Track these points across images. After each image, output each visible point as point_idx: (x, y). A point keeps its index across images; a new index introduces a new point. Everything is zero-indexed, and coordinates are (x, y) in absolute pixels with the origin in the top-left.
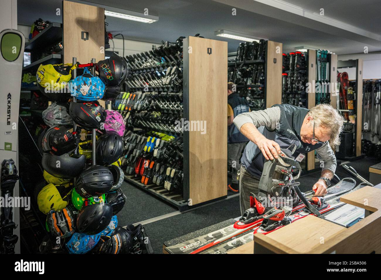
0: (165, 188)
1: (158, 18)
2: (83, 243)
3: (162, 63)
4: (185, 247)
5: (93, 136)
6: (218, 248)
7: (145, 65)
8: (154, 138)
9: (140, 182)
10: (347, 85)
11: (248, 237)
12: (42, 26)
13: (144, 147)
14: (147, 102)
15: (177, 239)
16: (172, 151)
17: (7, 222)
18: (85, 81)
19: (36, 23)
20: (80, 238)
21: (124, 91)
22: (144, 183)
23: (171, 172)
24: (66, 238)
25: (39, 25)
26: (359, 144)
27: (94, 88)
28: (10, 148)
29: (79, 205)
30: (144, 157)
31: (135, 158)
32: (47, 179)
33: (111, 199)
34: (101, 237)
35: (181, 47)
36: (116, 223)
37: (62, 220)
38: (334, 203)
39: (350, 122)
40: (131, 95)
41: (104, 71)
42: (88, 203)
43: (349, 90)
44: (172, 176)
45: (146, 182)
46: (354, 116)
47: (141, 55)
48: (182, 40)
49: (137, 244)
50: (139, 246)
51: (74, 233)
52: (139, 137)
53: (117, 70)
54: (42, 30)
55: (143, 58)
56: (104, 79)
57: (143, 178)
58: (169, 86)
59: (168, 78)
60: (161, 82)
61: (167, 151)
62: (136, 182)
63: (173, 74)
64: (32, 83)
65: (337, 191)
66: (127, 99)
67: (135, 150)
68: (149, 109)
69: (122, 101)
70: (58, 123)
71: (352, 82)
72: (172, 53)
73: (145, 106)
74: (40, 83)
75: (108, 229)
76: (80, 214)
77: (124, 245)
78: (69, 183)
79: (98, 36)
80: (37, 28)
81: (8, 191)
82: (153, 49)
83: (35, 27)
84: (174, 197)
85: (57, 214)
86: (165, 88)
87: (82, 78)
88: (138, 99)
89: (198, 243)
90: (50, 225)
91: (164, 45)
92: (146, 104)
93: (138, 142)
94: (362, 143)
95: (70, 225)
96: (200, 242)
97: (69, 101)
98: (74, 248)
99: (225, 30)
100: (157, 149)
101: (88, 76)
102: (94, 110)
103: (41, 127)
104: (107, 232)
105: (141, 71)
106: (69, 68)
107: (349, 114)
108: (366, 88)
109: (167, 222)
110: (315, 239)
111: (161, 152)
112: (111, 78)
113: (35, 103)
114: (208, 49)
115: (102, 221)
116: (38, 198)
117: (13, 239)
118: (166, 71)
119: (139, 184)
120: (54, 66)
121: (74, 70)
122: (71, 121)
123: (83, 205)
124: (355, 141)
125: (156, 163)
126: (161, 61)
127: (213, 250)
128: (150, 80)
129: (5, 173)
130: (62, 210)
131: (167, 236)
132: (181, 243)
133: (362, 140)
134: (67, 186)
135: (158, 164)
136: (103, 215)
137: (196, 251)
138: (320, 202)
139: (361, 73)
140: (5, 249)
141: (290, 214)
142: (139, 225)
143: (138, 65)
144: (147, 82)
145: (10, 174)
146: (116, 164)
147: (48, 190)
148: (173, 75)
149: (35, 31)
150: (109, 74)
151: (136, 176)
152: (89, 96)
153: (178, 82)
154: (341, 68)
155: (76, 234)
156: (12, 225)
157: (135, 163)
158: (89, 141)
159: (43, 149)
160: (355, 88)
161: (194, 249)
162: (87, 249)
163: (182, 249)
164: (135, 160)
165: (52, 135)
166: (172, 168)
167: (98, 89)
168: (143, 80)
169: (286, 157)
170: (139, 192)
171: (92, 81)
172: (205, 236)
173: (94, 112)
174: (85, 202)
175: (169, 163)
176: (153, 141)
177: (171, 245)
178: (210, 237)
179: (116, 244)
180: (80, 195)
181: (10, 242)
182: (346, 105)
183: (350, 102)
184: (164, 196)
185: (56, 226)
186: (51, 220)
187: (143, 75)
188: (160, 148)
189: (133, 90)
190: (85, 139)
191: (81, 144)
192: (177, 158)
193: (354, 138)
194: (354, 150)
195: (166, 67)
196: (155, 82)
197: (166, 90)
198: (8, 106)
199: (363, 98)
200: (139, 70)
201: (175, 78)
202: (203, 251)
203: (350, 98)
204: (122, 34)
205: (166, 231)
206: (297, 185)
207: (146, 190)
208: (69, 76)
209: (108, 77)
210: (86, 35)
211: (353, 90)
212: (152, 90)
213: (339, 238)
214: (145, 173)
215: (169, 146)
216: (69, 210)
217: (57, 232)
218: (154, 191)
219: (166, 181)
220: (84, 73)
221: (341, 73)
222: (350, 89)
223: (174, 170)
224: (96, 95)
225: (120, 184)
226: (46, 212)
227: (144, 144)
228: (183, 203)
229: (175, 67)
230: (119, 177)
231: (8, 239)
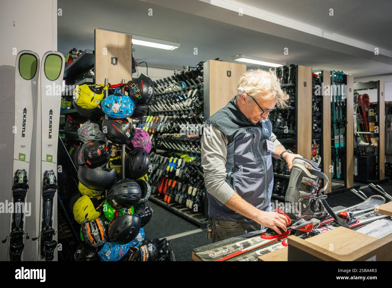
0: (187, 206)
1: (179, 44)
2: (114, 252)
3: (184, 87)
4: (214, 254)
5: (122, 151)
6: (247, 256)
7: (167, 90)
8: (176, 158)
9: (163, 201)
10: (368, 107)
11: (276, 247)
12: (76, 55)
13: (166, 167)
14: (169, 124)
15: (205, 247)
16: (193, 171)
17: (47, 229)
18: (116, 99)
19: (71, 52)
20: (111, 247)
21: (148, 115)
22: (166, 202)
23: (192, 191)
24: (99, 247)
25: (73, 54)
26: (382, 168)
27: (124, 106)
28: (51, 160)
29: (110, 216)
30: (167, 177)
31: (158, 178)
32: (81, 191)
33: (139, 212)
34: (130, 248)
35: (202, 71)
36: (143, 235)
37: (95, 229)
38: (363, 219)
39: (372, 145)
40: (154, 118)
41: (133, 90)
42: (119, 214)
43: (370, 112)
44: (194, 194)
45: (169, 200)
46: (377, 138)
47: (163, 81)
48: (203, 65)
49: (162, 257)
50: (164, 259)
51: (106, 242)
52: (162, 157)
53: (145, 89)
54: (75, 58)
55: (166, 83)
56: (133, 98)
57: (166, 196)
58: (190, 108)
59: (189, 101)
60: (182, 105)
61: (188, 170)
62: (159, 200)
63: (194, 96)
64: (66, 108)
65: (365, 208)
66: (150, 122)
67: (158, 170)
68: (171, 131)
69: (146, 124)
70: (92, 139)
71: (373, 104)
72: (194, 77)
73: (167, 128)
74: (77, 101)
75: (136, 241)
76: (111, 225)
77: (150, 256)
78: (101, 195)
79: (126, 61)
80: (72, 57)
81: (48, 200)
82: (175, 74)
83: (70, 56)
84: (196, 216)
85: (91, 223)
86: (185, 111)
87: (113, 97)
88: (161, 122)
89: (226, 250)
90: (84, 234)
91: (185, 70)
92: (168, 126)
93: (160, 163)
94: (385, 166)
95: (102, 234)
96: (229, 250)
97: (101, 119)
98: (105, 257)
99: (243, 55)
100: (179, 169)
101: (119, 95)
102: (124, 126)
103: (74, 147)
104: (135, 243)
105: (163, 96)
106: (101, 88)
107: (371, 136)
108: (388, 110)
109: (189, 239)
110: (349, 249)
111: (183, 172)
112: (139, 97)
113: (69, 126)
114: (228, 72)
115: (131, 232)
116: (74, 208)
117: (52, 244)
118: (187, 95)
119: (162, 202)
120: (89, 86)
121: (106, 90)
122: (103, 137)
123: (114, 216)
124: (378, 164)
125: (178, 183)
126: (182, 86)
127: (242, 258)
128: (172, 104)
129: (47, 182)
130: (95, 220)
131: (189, 252)
132: (209, 250)
133: (386, 164)
134: (99, 198)
135: (180, 184)
136: (133, 225)
137: (225, 258)
138: (349, 217)
139: (382, 95)
140: (45, 254)
141: (319, 226)
142: (164, 239)
143: (161, 90)
144: (169, 106)
145: (51, 183)
146: (143, 178)
147: (82, 201)
148: (195, 98)
149: (70, 59)
150: (138, 93)
151: (159, 195)
152: (119, 114)
153: (199, 104)
154: (361, 90)
155: (108, 243)
156: (52, 231)
157: (159, 182)
158: (118, 157)
159: (79, 162)
160: (377, 110)
161: (223, 256)
162: (117, 258)
163: (211, 255)
164: (158, 180)
165: (87, 150)
166: (194, 187)
167: (128, 106)
168: (166, 104)
169: (312, 168)
170: (162, 210)
171: (122, 99)
172: (233, 245)
173: (124, 128)
174: (115, 213)
175: (191, 183)
176: (175, 162)
177: (200, 251)
178: (237, 245)
179: (144, 255)
180: (112, 207)
181: (51, 247)
182: (367, 127)
183: (372, 124)
184: (186, 214)
185: (90, 235)
186: (85, 229)
187: (165, 99)
188: (182, 167)
189: (156, 114)
190: (115, 155)
191: (111, 159)
192: (198, 178)
193: (377, 162)
194: (377, 174)
195: (187, 91)
196: (177, 105)
197: (187, 112)
198: (50, 121)
199: (386, 120)
200: (161, 95)
201: (196, 100)
202: (232, 258)
203: (371, 120)
204: (146, 61)
205: (189, 247)
206: (324, 198)
207: (169, 208)
208: (102, 95)
209: (137, 96)
210: (115, 60)
211: (375, 112)
212: (174, 113)
213: (378, 243)
214: (167, 192)
215: (190, 166)
216: (101, 220)
217: (91, 240)
218: (176, 209)
219: (187, 200)
220: (115, 92)
221: (361, 95)
222: (372, 111)
223: (195, 189)
224: (126, 113)
225: (147, 198)
226: (81, 222)
227: (166, 164)
228: (204, 221)
229: (196, 90)
230: (147, 191)
231: (48, 243)
